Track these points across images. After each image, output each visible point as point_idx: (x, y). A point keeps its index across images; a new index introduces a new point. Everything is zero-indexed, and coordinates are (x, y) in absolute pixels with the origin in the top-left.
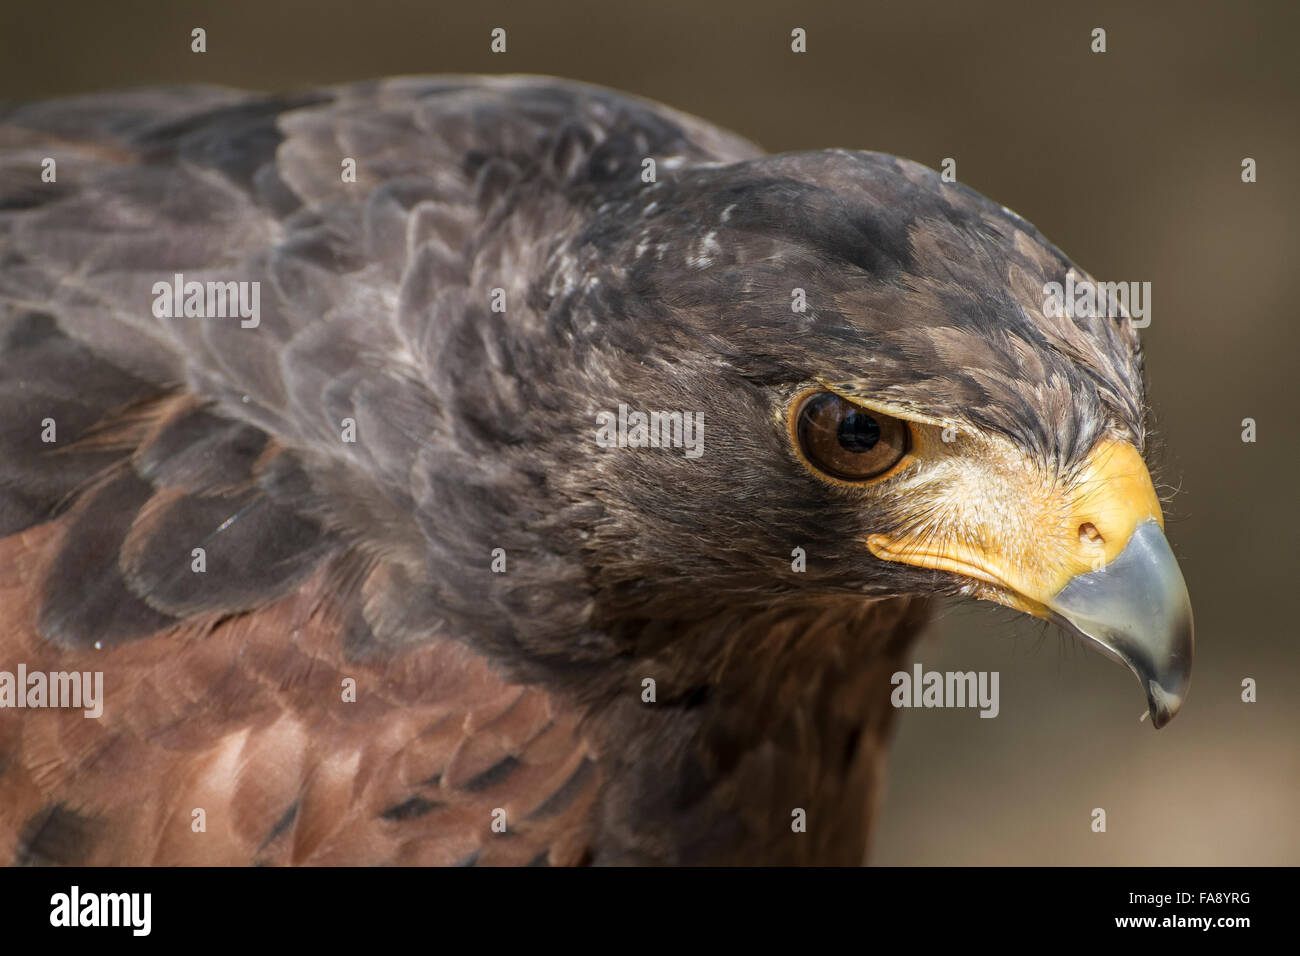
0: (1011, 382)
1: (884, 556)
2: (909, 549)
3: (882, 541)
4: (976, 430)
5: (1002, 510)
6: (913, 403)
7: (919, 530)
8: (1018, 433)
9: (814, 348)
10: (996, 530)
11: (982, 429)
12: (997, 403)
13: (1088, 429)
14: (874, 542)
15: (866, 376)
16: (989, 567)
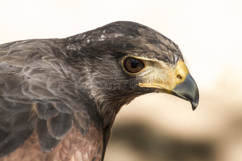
0: (162, 52)
1: (142, 86)
2: (146, 84)
3: (141, 84)
4: (158, 60)
5: (163, 75)
6: (146, 57)
7: (147, 81)
8: (165, 60)
9: (127, 50)
10: (162, 79)
11: (159, 60)
12: (161, 55)
13: (176, 59)
14: (140, 84)
15: (137, 53)
16: (161, 86)
